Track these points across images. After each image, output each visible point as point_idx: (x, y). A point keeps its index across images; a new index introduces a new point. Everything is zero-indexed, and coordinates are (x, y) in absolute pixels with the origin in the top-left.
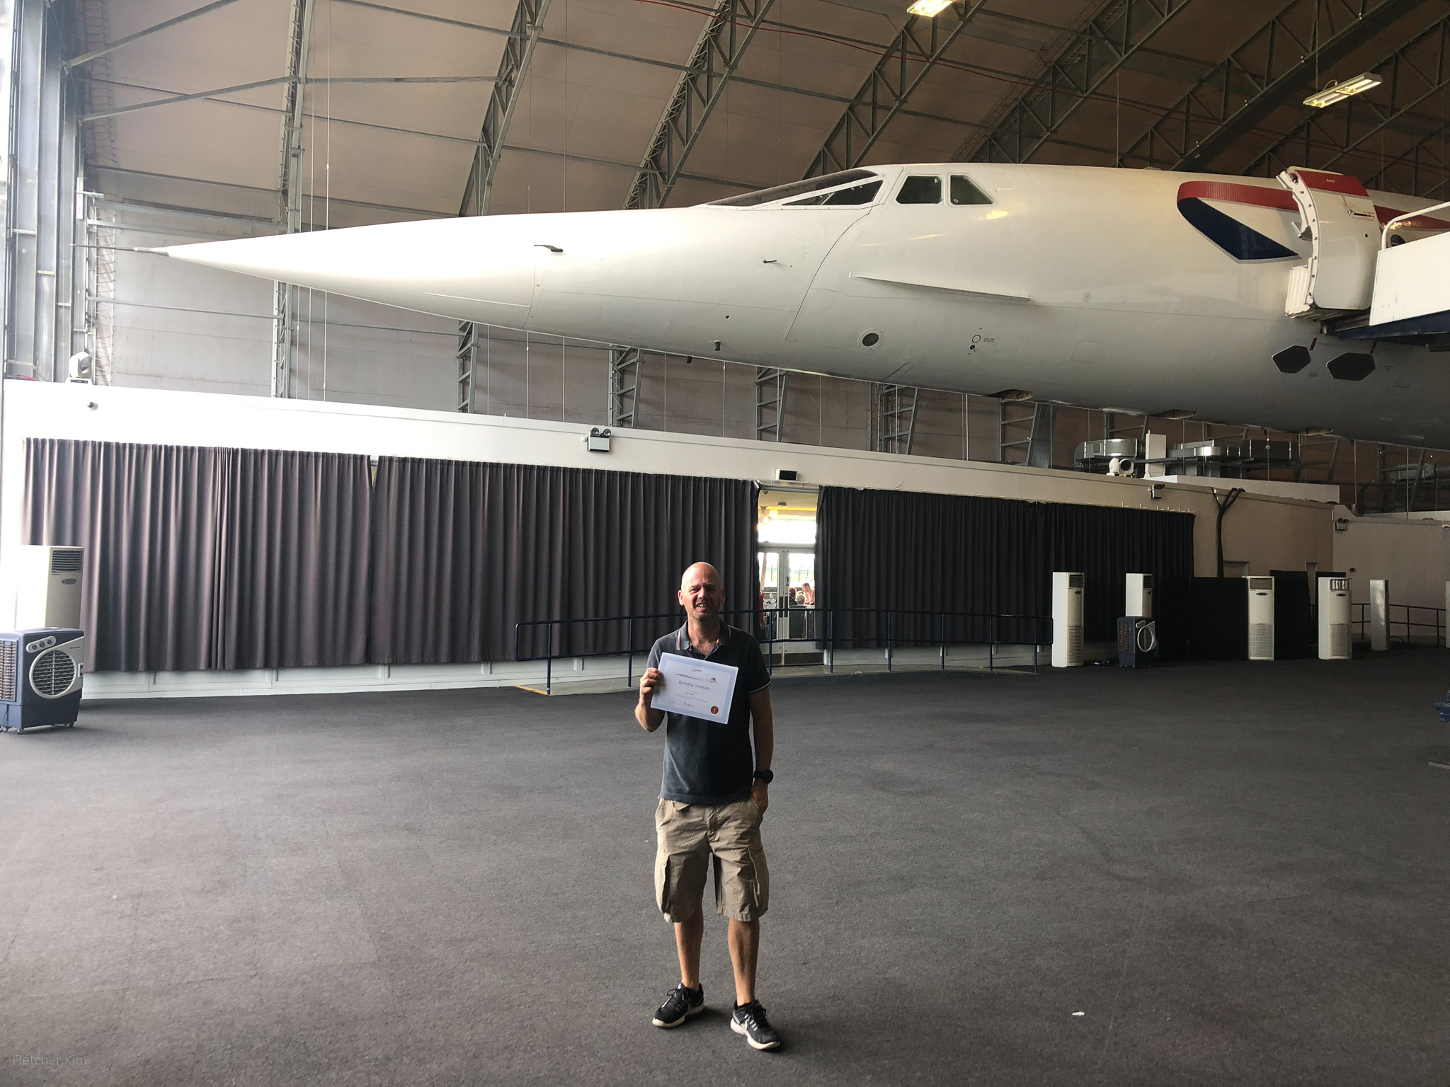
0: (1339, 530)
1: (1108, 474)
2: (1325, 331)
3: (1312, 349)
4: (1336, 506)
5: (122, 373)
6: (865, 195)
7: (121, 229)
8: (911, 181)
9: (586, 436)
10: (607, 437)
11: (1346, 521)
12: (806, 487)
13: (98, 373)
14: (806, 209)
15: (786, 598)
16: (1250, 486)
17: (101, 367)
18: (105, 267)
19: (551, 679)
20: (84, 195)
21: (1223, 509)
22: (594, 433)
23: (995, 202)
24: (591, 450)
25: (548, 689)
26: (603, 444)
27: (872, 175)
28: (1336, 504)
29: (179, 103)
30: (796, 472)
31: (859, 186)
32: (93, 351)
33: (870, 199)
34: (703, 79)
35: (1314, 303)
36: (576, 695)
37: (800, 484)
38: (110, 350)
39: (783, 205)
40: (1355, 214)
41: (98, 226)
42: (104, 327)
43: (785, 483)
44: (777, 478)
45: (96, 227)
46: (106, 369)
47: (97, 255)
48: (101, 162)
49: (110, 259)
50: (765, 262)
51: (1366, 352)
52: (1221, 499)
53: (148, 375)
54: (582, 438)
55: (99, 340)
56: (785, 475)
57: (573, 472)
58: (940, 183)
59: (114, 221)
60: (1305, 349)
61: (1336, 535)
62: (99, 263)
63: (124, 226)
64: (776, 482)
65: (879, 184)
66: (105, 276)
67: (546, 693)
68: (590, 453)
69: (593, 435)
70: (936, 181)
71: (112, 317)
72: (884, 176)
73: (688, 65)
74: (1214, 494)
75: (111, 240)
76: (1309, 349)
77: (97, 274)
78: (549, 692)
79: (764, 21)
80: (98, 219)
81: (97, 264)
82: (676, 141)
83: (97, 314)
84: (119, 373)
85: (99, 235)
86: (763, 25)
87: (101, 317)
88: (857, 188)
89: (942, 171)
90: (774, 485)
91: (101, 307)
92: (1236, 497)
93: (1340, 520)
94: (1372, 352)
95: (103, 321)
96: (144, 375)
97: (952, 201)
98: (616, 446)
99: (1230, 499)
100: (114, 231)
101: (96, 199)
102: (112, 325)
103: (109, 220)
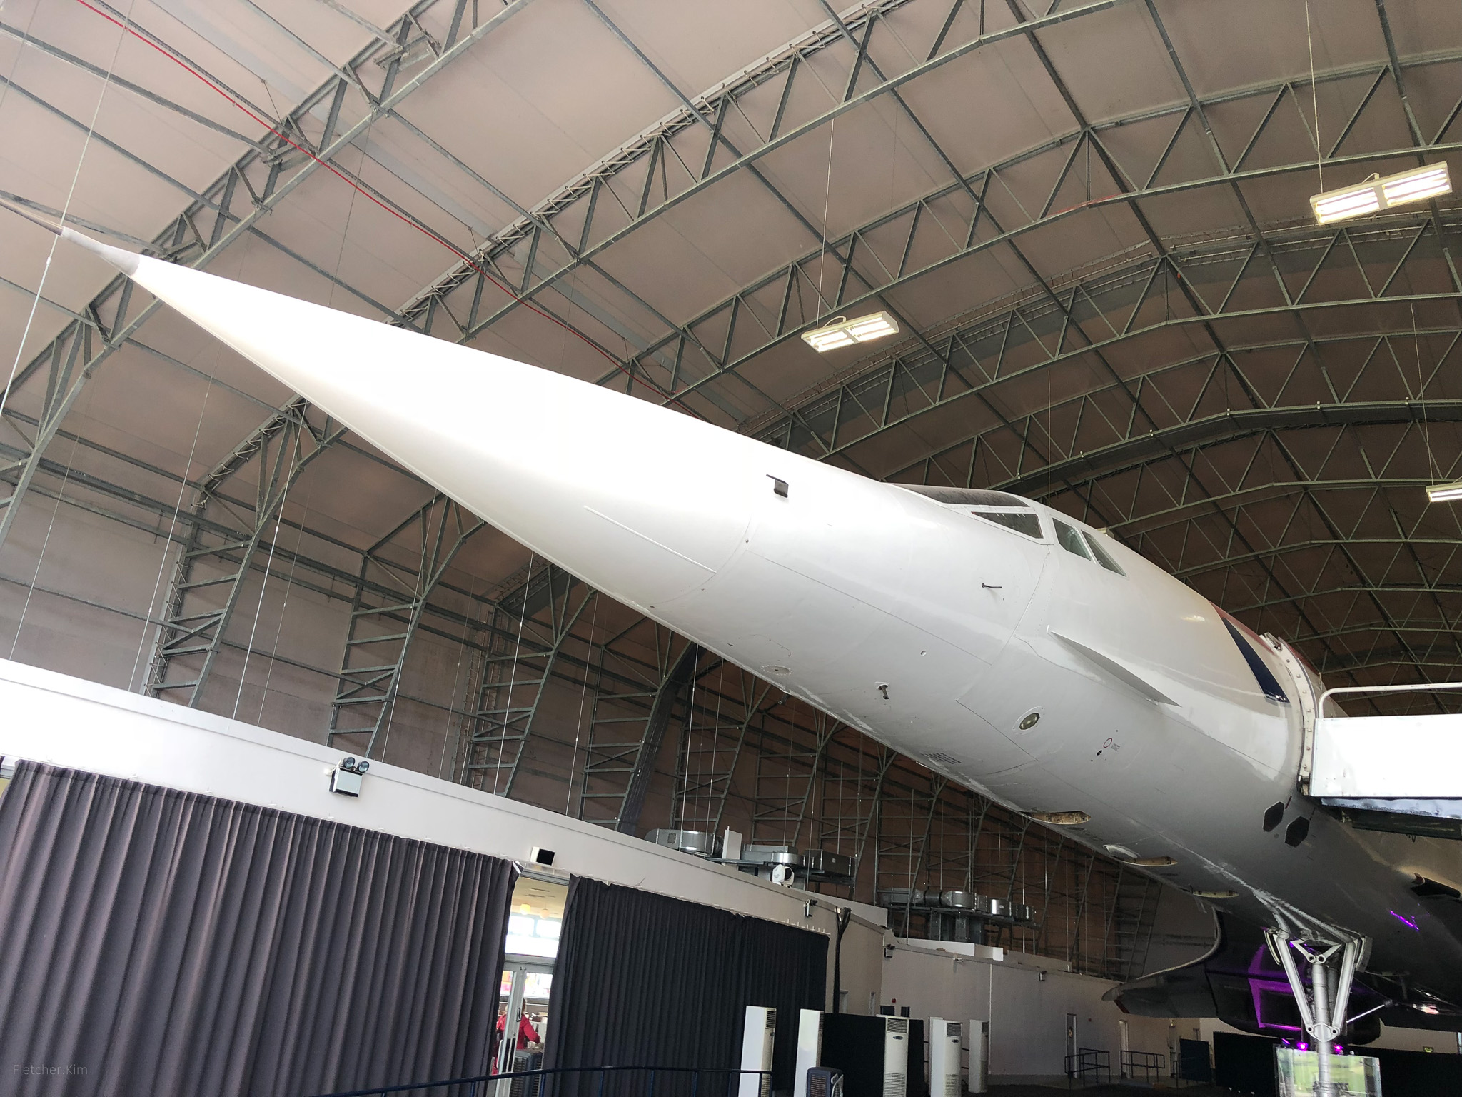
0: (888, 957)
3: (1286, 808)
4: (886, 931)
9: (335, 769)
10: (361, 774)
11: (893, 947)
12: (557, 875)
15: (514, 1040)
21: (841, 932)
22: (344, 765)
23: (1127, 576)
24: (336, 791)
28: (885, 927)
37: (553, 870)
39: (971, 513)
43: (539, 867)
44: (534, 860)
50: (984, 586)
52: (841, 921)
54: (328, 771)
57: (309, 823)
60: (1283, 807)
61: (884, 962)
64: (531, 865)
65: (1035, 518)
68: (331, 795)
69: (343, 768)
70: (1073, 532)
74: (838, 914)
79: (530, 299)
90: (528, 869)
92: (849, 918)
93: (889, 946)
94: (1310, 818)
97: (1098, 563)
98: (367, 789)
99: (846, 920)
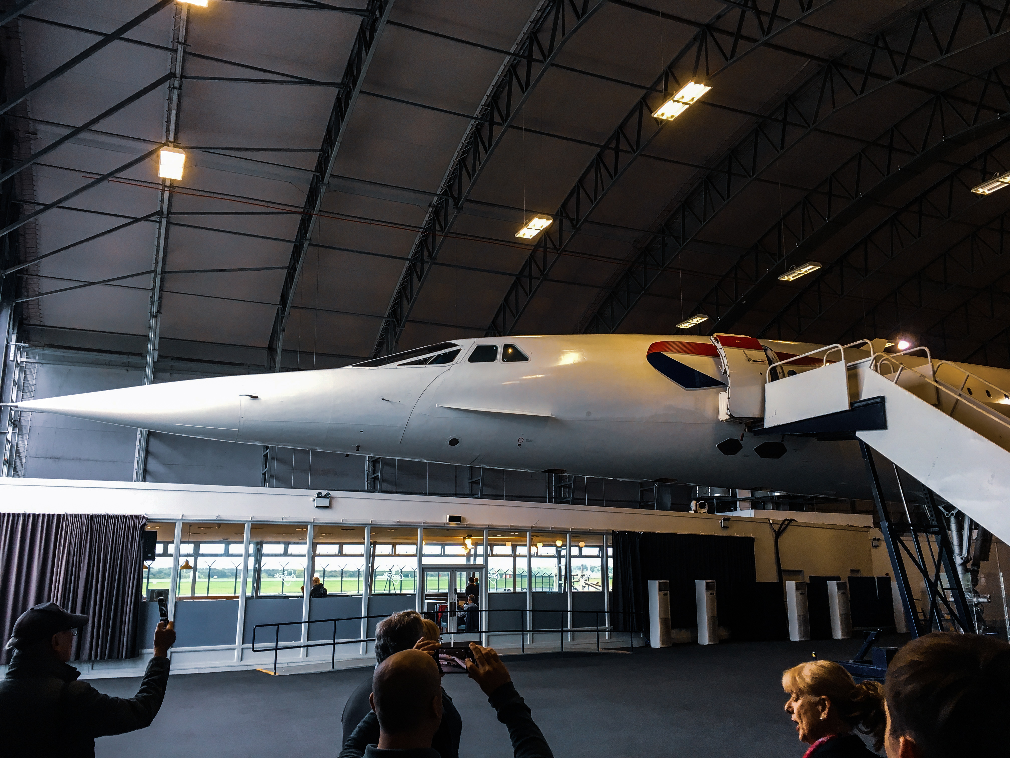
0: (875, 546)
1: (690, 512)
2: (747, 430)
3: (742, 440)
4: (871, 529)
5: (33, 457)
6: (449, 358)
7: (41, 363)
8: (479, 349)
9: (314, 497)
10: (328, 498)
11: (879, 540)
12: (468, 526)
13: (17, 457)
14: (411, 368)
15: (455, 603)
16: (801, 517)
17: (19, 453)
18: (28, 388)
19: (277, 664)
20: (16, 345)
21: (778, 534)
22: (319, 495)
23: (529, 360)
24: (317, 507)
25: (275, 671)
26: (326, 502)
27: (456, 345)
28: (871, 527)
29: (87, 287)
30: (461, 517)
31: (446, 353)
32: (15, 443)
33: (451, 360)
34: (419, 265)
35: (730, 414)
36: (294, 675)
37: (464, 524)
38: (26, 442)
39: (398, 365)
40: (753, 361)
41: (26, 362)
42: (23, 427)
43: (453, 524)
44: (448, 521)
45: (25, 363)
46: (23, 455)
47: (24, 381)
48: (32, 322)
49: (33, 382)
50: (383, 399)
51: (779, 441)
52: (777, 527)
53: (50, 458)
54: (312, 499)
55: (19, 436)
56: (452, 519)
58: (497, 348)
59: (37, 358)
60: (737, 440)
61: (873, 550)
62: (25, 386)
63: (43, 362)
64: (447, 524)
65: (459, 350)
66: (28, 394)
67: (273, 674)
68: (316, 509)
69: (318, 497)
70: (494, 348)
71: (30, 420)
72: (462, 346)
73: (410, 257)
74: (771, 524)
75: (34, 371)
76: (740, 440)
77: (23, 392)
78: (275, 673)
79: (450, 233)
80: (26, 358)
81: (23, 387)
82: (405, 302)
83: (20, 419)
84: (31, 457)
85: (27, 368)
86: (449, 235)
87: (22, 421)
88: (445, 354)
89: (499, 342)
90: (446, 525)
91: (23, 414)
92: (787, 525)
93: (875, 539)
94: (782, 441)
95: (23, 423)
96: (47, 458)
97: (503, 360)
98: (334, 504)
99: (784, 526)
100: (36, 365)
101: (23, 347)
102: (29, 426)
103: (35, 358)
